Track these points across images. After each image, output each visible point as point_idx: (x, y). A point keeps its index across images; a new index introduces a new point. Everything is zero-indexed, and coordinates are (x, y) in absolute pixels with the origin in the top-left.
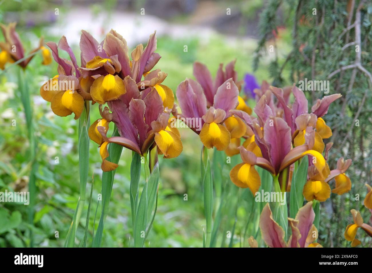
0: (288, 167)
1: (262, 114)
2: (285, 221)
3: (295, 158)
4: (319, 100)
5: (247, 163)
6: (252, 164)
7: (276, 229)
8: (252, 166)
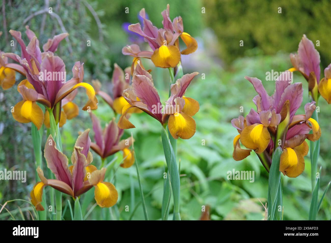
0: (60, 101)
1: (34, 54)
2: (61, 149)
3: (66, 93)
4: (49, 40)
5: (29, 100)
6: (33, 101)
7: (60, 157)
8: (33, 102)
